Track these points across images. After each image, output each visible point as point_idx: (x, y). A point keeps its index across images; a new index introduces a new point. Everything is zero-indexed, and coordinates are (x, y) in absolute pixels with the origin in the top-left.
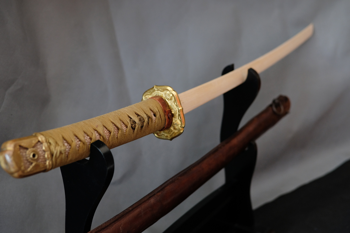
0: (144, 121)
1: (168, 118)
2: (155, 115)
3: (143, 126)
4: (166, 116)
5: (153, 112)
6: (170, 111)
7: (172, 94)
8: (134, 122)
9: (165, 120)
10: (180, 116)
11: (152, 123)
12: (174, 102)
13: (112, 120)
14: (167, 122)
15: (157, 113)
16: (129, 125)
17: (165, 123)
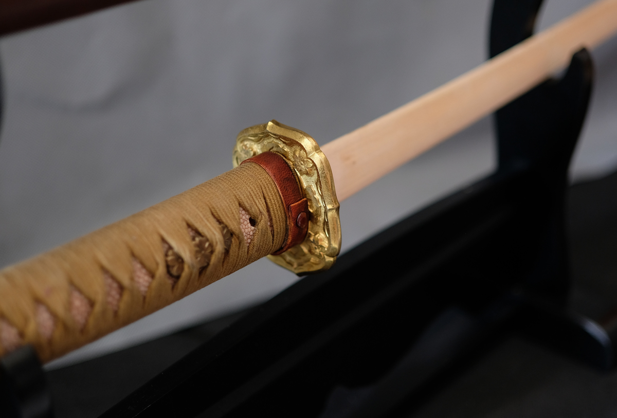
0: (212, 252)
1: (296, 224)
2: (253, 222)
3: (208, 264)
4: (291, 220)
5: (249, 213)
6: (305, 206)
7: (313, 162)
8: (179, 259)
9: (287, 230)
10: (328, 226)
11: (239, 248)
12: (316, 184)
13: (105, 263)
14: (290, 237)
15: (260, 217)
16: (161, 271)
17: (285, 240)
